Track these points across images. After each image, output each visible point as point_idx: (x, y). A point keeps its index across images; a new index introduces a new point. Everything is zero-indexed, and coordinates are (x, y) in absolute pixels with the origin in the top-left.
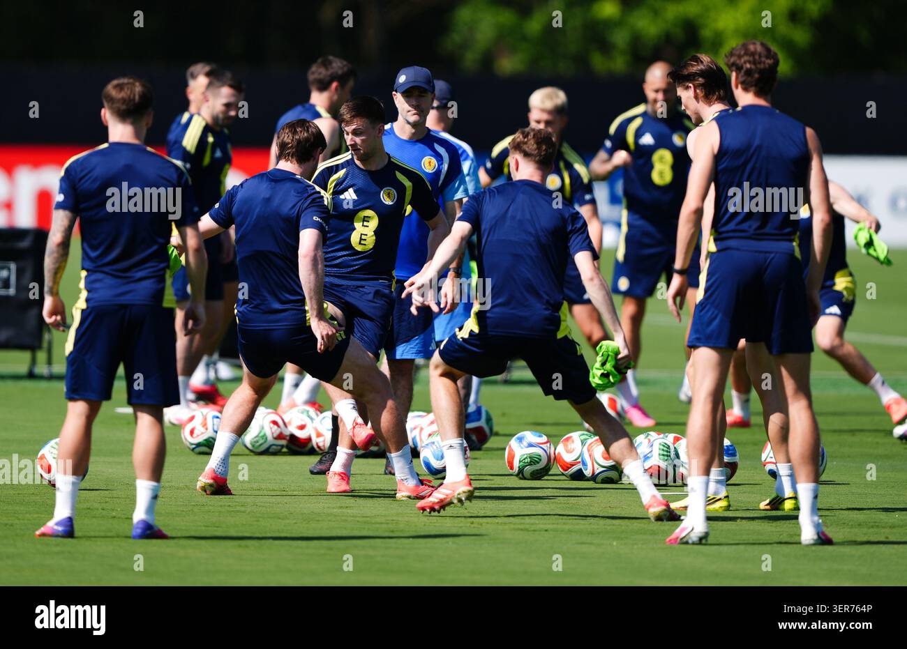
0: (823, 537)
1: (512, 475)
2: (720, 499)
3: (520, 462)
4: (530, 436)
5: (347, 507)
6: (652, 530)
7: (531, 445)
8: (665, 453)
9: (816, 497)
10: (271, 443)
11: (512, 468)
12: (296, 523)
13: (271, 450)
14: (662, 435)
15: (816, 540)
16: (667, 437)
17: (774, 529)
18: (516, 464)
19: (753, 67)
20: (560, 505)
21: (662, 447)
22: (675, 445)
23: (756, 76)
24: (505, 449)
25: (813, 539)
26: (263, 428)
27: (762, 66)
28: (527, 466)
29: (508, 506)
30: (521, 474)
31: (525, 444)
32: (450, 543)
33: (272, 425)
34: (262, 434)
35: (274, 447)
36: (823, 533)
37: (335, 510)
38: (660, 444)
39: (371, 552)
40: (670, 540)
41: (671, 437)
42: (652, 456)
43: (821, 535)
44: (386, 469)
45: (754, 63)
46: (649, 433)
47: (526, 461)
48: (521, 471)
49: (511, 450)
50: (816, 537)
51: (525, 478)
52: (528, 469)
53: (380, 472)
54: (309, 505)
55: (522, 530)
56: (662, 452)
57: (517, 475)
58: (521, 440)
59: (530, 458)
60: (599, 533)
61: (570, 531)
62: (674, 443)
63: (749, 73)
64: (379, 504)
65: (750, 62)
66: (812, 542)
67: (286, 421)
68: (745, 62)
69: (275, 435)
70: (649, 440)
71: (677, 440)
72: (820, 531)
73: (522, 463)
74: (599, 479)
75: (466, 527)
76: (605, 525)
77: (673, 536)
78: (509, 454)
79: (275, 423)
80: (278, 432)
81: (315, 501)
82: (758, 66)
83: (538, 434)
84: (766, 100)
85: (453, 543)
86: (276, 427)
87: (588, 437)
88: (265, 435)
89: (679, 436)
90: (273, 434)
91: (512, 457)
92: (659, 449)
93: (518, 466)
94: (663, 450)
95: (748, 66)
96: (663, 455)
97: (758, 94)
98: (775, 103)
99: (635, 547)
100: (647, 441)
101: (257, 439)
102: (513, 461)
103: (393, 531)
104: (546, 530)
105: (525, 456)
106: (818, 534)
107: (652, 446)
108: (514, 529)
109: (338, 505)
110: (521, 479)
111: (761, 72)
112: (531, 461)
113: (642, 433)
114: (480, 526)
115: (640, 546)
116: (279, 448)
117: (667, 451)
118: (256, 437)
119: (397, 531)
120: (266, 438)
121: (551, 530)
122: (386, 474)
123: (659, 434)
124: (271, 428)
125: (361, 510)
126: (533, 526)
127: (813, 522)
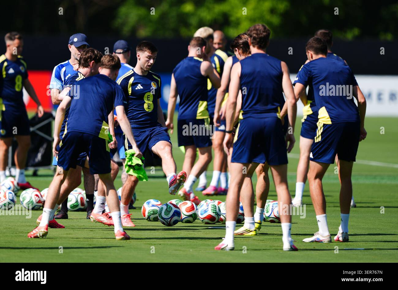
0: (293, 248)
1: (144, 219)
2: (252, 231)
3: (148, 213)
4: (153, 202)
5: (70, 234)
6: (208, 244)
7: (153, 206)
8: (214, 209)
9: (290, 229)
10: (36, 205)
11: (145, 216)
12: (46, 241)
13: (35, 208)
14: (213, 201)
15: (290, 249)
16: (215, 202)
17: (263, 244)
18: (147, 214)
19: (256, 36)
20: (167, 233)
21: (213, 206)
22: (219, 206)
23: (258, 40)
24: (142, 207)
25: (289, 249)
26: (32, 198)
27: (261, 36)
28: (151, 215)
29: (143, 233)
30: (149, 219)
31: (151, 205)
32: (117, 250)
33: (36, 196)
34: (31, 201)
35: (37, 207)
36: (294, 246)
37: (64, 235)
38: (212, 205)
39: (81, 255)
40: (217, 248)
41: (217, 202)
42: (208, 210)
43: (292, 247)
44: (87, 216)
45: (257, 34)
46: (207, 200)
47: (151, 213)
48: (149, 217)
49: (144, 208)
50: (290, 247)
51: (150, 221)
52: (152, 217)
53: (84, 218)
54: (52, 233)
55: (149, 244)
56: (212, 209)
57: (147, 219)
58: (148, 203)
59: (153, 211)
60: (184, 246)
61: (171, 245)
62: (218, 205)
63: (255, 38)
64: (84, 233)
65: (255, 34)
66: (288, 250)
67: (42, 195)
68: (253, 34)
69: (37, 201)
70: (207, 203)
71: (219, 203)
72: (292, 245)
73: (149, 214)
74: (184, 221)
75: (124, 243)
76: (186, 242)
77: (218, 247)
78: (143, 210)
79: (37, 195)
80: (38, 200)
81: (55, 231)
82: (259, 36)
83: (157, 200)
84: (264, 51)
85: (118, 250)
86: (37, 197)
87: (179, 202)
88: (32, 201)
89: (220, 201)
90: (36, 200)
91: (144, 211)
92: (211, 207)
93: (147, 215)
94: (213, 208)
95: (255, 35)
96: (213, 210)
97: (259, 48)
98: (267, 52)
99: (201, 252)
100: (206, 203)
101: (29, 203)
102: (145, 213)
103: (90, 245)
104: (160, 244)
105: (151, 211)
106: (291, 246)
107: (208, 206)
108: (145, 244)
109: (66, 233)
110: (149, 221)
111: (261, 38)
112: (153, 213)
113: (204, 200)
114: (130, 242)
115: (202, 251)
116: (39, 207)
117: (215, 208)
118: (28, 202)
119: (92, 245)
120: (33, 203)
121: (163, 244)
122: (87, 219)
123: (211, 201)
124: (35, 198)
125: (76, 235)
126: (154, 242)
127: (289, 240)
